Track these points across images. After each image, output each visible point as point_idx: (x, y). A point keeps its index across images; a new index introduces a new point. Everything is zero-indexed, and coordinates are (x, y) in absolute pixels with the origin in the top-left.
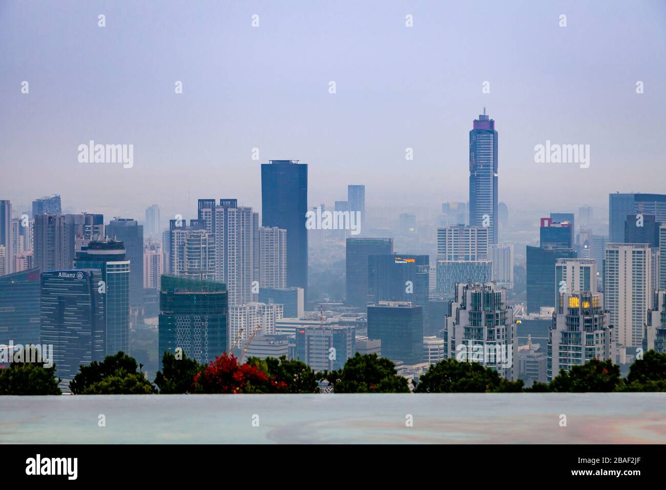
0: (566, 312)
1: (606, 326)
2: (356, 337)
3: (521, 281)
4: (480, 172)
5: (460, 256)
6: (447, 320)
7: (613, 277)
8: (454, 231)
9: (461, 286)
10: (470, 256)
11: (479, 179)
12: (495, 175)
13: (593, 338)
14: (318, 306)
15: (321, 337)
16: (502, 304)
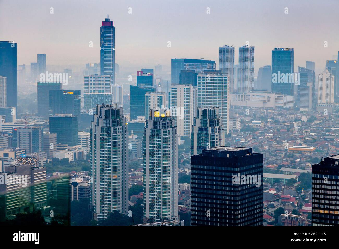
0: (153, 119)
1: (173, 126)
2: (44, 132)
3: (127, 103)
4: (106, 48)
5: (96, 90)
6: (92, 123)
7: (174, 101)
8: (93, 78)
9: (99, 106)
10: (101, 91)
11: (105, 51)
12: (114, 49)
13: (167, 132)
14: (23, 116)
15: (26, 132)
16: (120, 115)
